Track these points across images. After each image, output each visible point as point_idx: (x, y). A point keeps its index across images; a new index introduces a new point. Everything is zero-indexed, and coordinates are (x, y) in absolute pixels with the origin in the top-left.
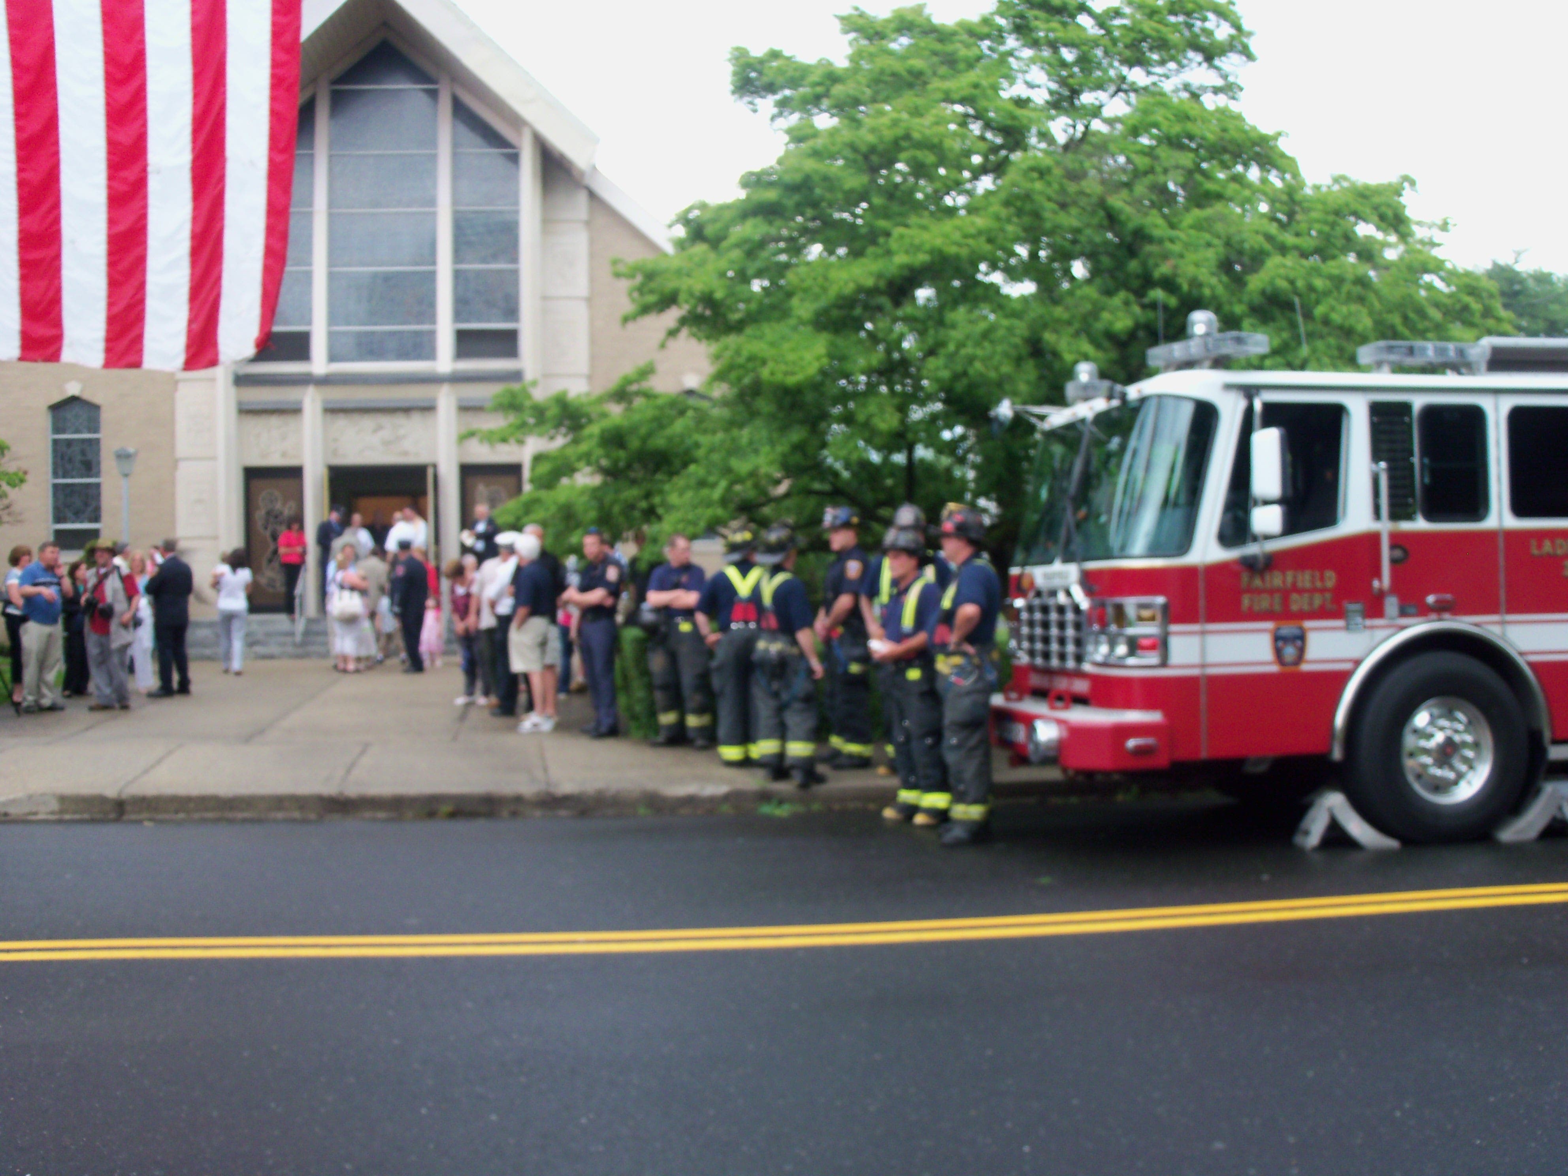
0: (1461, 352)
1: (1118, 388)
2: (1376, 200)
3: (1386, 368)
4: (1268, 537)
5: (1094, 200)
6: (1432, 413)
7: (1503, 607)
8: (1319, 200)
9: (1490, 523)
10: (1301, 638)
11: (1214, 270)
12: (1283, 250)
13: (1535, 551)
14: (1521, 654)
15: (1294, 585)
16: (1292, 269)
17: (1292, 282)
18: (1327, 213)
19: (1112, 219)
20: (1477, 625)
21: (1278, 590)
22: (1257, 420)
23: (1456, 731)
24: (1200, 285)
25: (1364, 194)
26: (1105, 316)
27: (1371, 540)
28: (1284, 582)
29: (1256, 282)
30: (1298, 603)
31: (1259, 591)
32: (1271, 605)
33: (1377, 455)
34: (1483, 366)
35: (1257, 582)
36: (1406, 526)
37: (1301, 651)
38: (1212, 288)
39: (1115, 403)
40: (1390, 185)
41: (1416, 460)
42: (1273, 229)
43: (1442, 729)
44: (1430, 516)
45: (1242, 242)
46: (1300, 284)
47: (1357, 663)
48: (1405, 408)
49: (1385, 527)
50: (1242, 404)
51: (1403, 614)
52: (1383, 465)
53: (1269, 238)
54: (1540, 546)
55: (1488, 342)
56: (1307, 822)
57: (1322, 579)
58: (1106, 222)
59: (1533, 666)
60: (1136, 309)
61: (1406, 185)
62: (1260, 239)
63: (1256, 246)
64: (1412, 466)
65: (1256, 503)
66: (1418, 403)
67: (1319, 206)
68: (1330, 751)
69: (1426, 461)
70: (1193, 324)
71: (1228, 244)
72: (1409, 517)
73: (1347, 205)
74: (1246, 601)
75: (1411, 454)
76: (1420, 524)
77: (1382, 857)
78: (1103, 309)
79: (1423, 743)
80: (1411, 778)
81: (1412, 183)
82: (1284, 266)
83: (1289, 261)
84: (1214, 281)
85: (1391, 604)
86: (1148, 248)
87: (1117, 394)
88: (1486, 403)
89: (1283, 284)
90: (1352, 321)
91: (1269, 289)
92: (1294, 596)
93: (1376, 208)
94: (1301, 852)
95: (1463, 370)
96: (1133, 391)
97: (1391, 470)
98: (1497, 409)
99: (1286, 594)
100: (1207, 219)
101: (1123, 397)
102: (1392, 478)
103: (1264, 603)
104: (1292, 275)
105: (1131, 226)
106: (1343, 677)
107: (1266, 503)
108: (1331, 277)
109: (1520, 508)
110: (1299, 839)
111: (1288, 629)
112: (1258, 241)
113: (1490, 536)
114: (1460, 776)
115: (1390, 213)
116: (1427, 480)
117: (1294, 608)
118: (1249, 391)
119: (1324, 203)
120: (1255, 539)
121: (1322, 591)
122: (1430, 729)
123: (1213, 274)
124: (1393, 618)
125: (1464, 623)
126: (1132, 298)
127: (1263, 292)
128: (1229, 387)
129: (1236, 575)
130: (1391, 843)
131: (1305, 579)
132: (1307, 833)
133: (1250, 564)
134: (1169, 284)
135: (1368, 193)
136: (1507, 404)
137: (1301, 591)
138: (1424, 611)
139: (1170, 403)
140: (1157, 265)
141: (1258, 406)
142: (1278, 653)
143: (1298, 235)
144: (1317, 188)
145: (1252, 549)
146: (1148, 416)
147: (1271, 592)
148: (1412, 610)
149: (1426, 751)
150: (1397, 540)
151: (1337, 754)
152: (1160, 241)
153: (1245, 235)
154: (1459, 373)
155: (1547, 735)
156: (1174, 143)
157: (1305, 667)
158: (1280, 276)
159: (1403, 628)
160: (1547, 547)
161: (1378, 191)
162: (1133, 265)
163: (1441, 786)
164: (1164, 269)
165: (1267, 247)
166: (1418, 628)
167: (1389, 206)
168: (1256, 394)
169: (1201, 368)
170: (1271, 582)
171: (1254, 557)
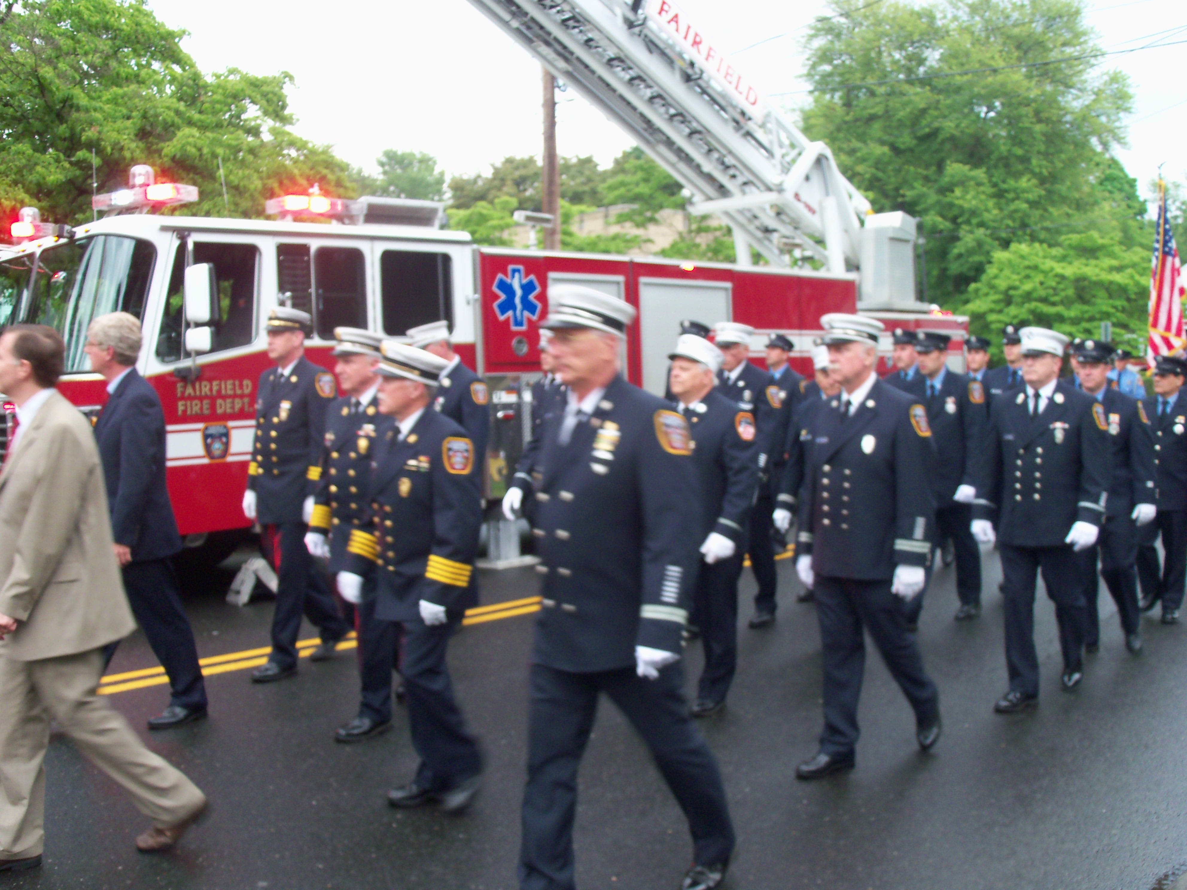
0: (346, 207)
1: (67, 227)
2: (265, 88)
3: (289, 218)
4: (199, 353)
6: (324, 253)
8: (219, 86)
10: (227, 435)
11: (132, 136)
12: (190, 123)
15: (219, 391)
16: (198, 138)
17: (200, 150)
18: (227, 97)
21: (206, 397)
22: (190, 257)
24: (122, 149)
25: (255, 84)
26: (39, 169)
28: (211, 390)
29: (170, 148)
30: (222, 407)
31: (190, 398)
32: (201, 409)
33: (282, 288)
34: (362, 218)
35: (189, 391)
37: (227, 445)
38: (132, 152)
39: (63, 241)
41: (313, 290)
42: (182, 106)
44: (322, 335)
45: (157, 116)
46: (205, 151)
48: (304, 249)
50: (177, 243)
52: (288, 294)
53: (178, 112)
55: (365, 201)
56: (236, 584)
57: (241, 386)
60: (67, 165)
61: (287, 79)
62: (172, 114)
63: (169, 120)
64: (310, 294)
65: (188, 325)
66: (315, 245)
67: (220, 91)
69: (321, 291)
70: (134, 176)
71: (144, 116)
73: (243, 90)
74: (180, 406)
75: (309, 286)
76: (316, 342)
78: (36, 164)
81: (291, 78)
82: (193, 136)
83: (195, 132)
84: (133, 145)
86: (76, 115)
87: (65, 234)
88: (364, 246)
89: (191, 150)
90: (245, 183)
91: (178, 154)
92: (219, 402)
93: (264, 95)
94: (235, 607)
95: (346, 221)
96: (80, 232)
97: (293, 296)
98: (372, 252)
99: (213, 400)
100: (123, 96)
101: (72, 235)
103: (195, 408)
104: (200, 143)
105: (59, 95)
107: (198, 325)
108: (229, 146)
109: (390, 328)
110: (231, 598)
111: (215, 428)
112: (169, 116)
115: (275, 99)
116: (321, 307)
117: (219, 411)
118: (182, 233)
119: (225, 89)
120: (188, 355)
121: (242, 396)
123: (132, 141)
126: (62, 156)
127: (173, 159)
128: (165, 229)
129: (174, 384)
131: (228, 386)
132: (238, 592)
133: (183, 376)
134: (93, 145)
135: (258, 83)
136: (381, 247)
137: (224, 398)
139: (113, 241)
140: (83, 130)
141: (190, 246)
142: (208, 447)
143: (201, 112)
144: (216, 76)
145: (185, 363)
146: (95, 252)
147: (201, 399)
152: (87, 111)
153: (160, 110)
154: (343, 223)
156: (93, 29)
157: (230, 459)
158: (189, 144)
161: (264, 82)
162: (63, 129)
164: (90, 134)
165: (177, 120)
167: (275, 94)
168: (189, 235)
169: (141, 213)
170: (201, 391)
171: (188, 370)
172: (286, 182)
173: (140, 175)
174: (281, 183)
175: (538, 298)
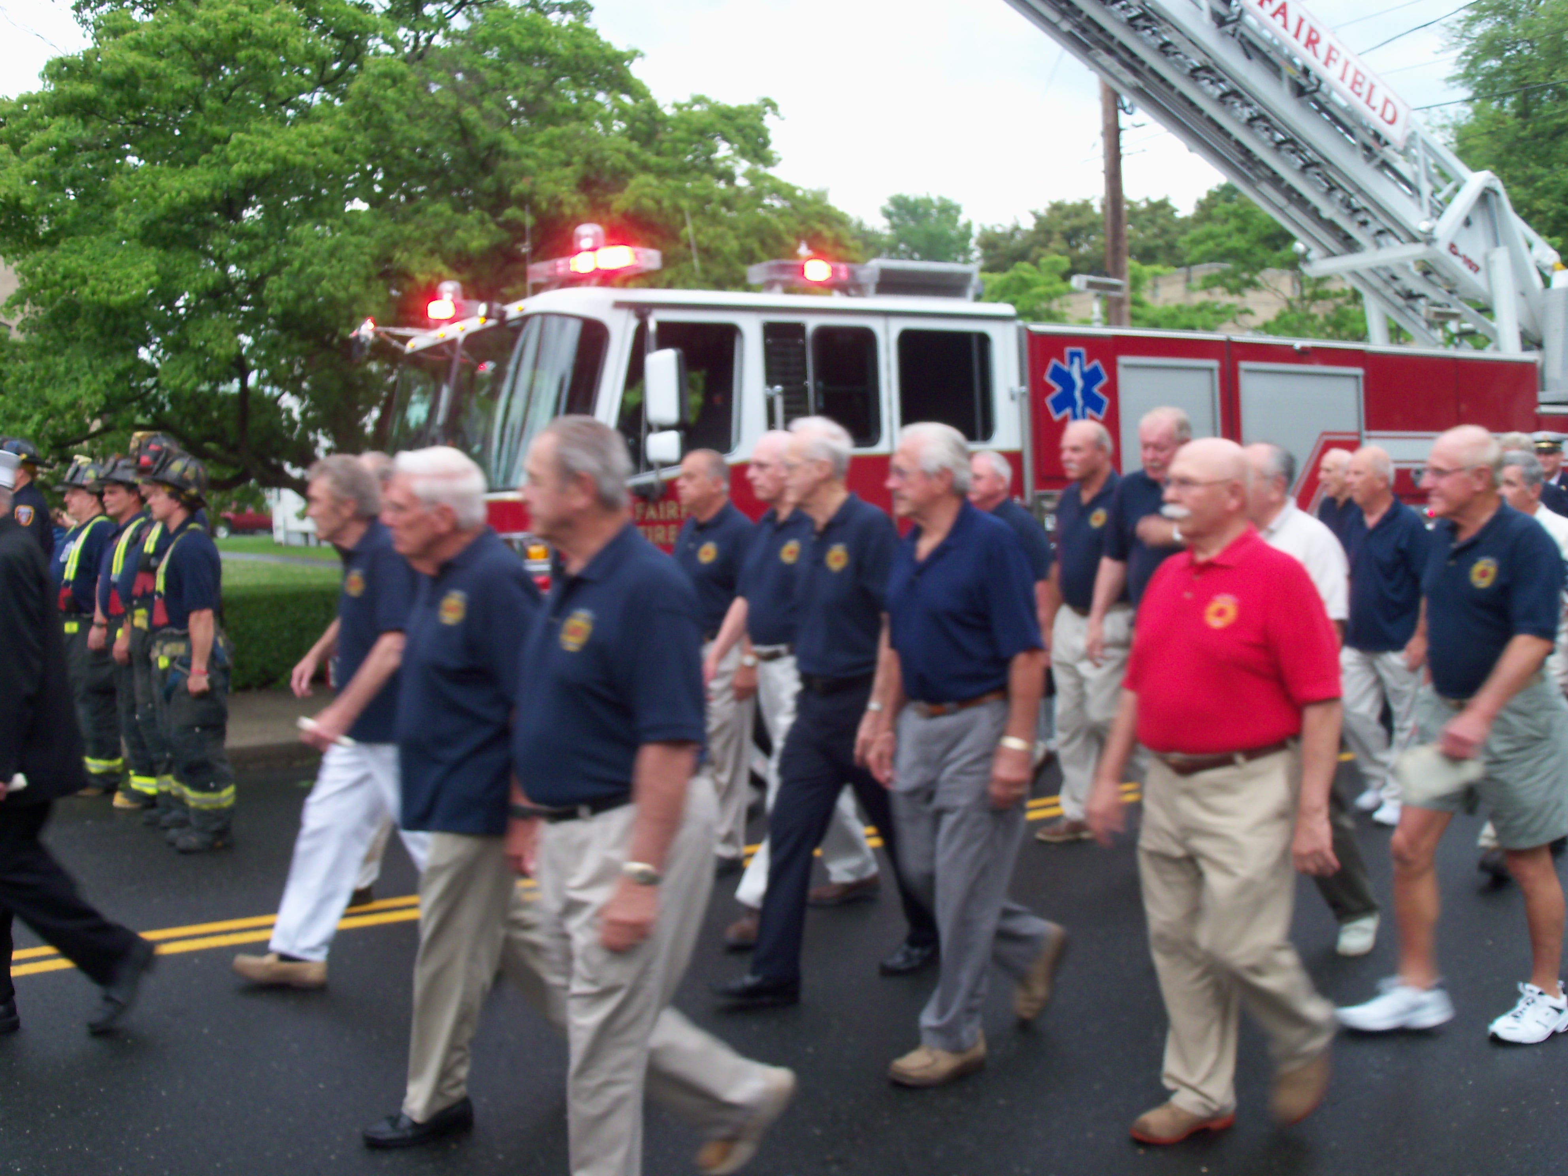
0: (852, 273)
1: (497, 306)
2: (741, 121)
3: (778, 288)
4: (665, 465)
5: (449, 111)
6: (825, 334)
8: (682, 120)
9: (882, 447)
11: (573, 188)
12: (645, 168)
16: (658, 188)
17: (659, 202)
18: (692, 133)
19: (465, 133)
21: (671, 522)
22: (652, 341)
24: (560, 204)
25: (728, 116)
26: (460, 233)
29: (621, 202)
31: (650, 523)
32: (665, 537)
33: (771, 379)
34: (872, 288)
35: (652, 513)
38: (573, 207)
39: (491, 323)
40: (752, 107)
41: (810, 383)
42: (634, 147)
45: (603, 160)
46: (666, 203)
48: (798, 329)
50: (634, 323)
52: (778, 388)
53: (630, 155)
55: (877, 264)
58: (457, 137)
60: (492, 227)
61: (768, 108)
62: (622, 157)
63: (619, 165)
64: (805, 390)
65: (650, 429)
66: (812, 323)
67: (684, 126)
69: (820, 384)
70: (580, 238)
71: (588, 162)
73: (712, 125)
75: (805, 377)
78: (456, 228)
81: (774, 106)
82: (650, 185)
83: (651, 179)
84: (574, 199)
86: (503, 164)
87: (494, 314)
88: (876, 325)
89: (648, 203)
90: (718, 243)
91: (632, 209)
93: (740, 130)
95: (852, 292)
96: (513, 310)
97: (785, 393)
98: (887, 332)
100: (561, 137)
101: (502, 315)
102: (786, 403)
103: (657, 535)
104: (659, 193)
105: (484, 140)
107: (663, 428)
108: (696, 197)
112: (619, 160)
115: (754, 134)
116: (821, 404)
118: (641, 310)
119: (688, 123)
120: (650, 466)
123: (573, 193)
126: (487, 216)
127: (625, 215)
128: (619, 305)
133: (646, 493)
134: (525, 201)
135: (731, 114)
136: (897, 326)
139: (555, 322)
140: (513, 182)
141: (652, 326)
143: (659, 154)
144: (678, 107)
145: (648, 477)
146: (530, 337)
147: (666, 523)
152: (517, 157)
153: (607, 153)
154: (848, 294)
156: (524, 57)
158: (645, 195)
161: (740, 112)
162: (488, 183)
164: (521, 187)
165: (629, 165)
167: (754, 128)
168: (649, 313)
169: (588, 285)
170: (666, 513)
171: (650, 487)
172: (770, 241)
173: (587, 236)
174: (763, 243)
175: (1104, 390)
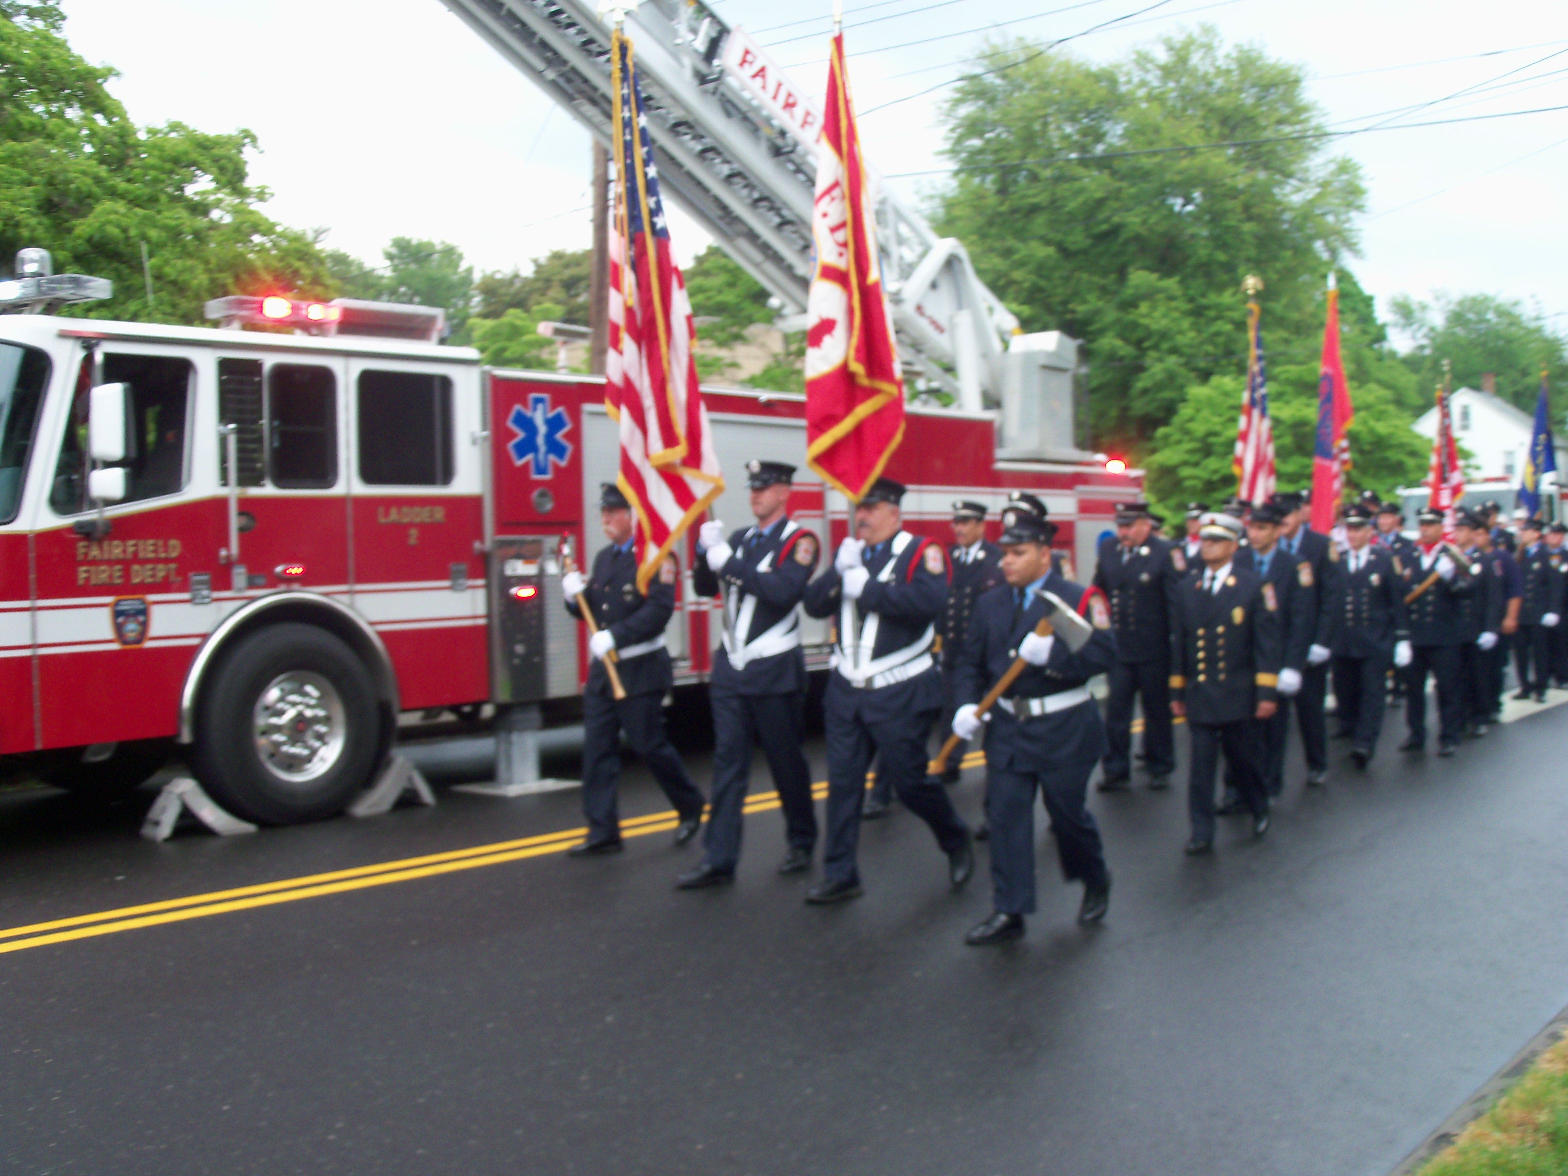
2: (216, 152)
3: (236, 324)
4: (109, 502)
6: (282, 373)
7: (352, 575)
8: (155, 146)
9: (338, 490)
10: (144, 612)
11: (33, 209)
12: (114, 194)
13: (382, 520)
14: (372, 624)
15: (135, 554)
16: (124, 215)
17: (125, 230)
18: (165, 160)
20: (326, 594)
21: (118, 562)
22: (98, 374)
23: (308, 706)
25: (204, 145)
27: (218, 506)
28: (124, 551)
29: (84, 227)
30: (140, 574)
31: (94, 562)
32: (111, 576)
33: (224, 416)
34: (334, 328)
35: (95, 552)
36: (254, 492)
37: (145, 625)
38: (33, 230)
40: (230, 138)
41: (265, 422)
42: (103, 171)
43: (294, 704)
44: (279, 482)
45: (68, 182)
46: (133, 232)
47: (205, 637)
48: (255, 367)
49: (232, 492)
50: (81, 354)
51: (252, 586)
52: (232, 426)
53: (98, 180)
54: (387, 514)
55: (340, 305)
56: (154, 813)
57: (166, 548)
59: (383, 635)
61: (248, 140)
62: (89, 181)
63: (84, 189)
64: (262, 427)
65: (94, 466)
66: (269, 361)
68: (178, 734)
69: (276, 423)
70: (23, 262)
71: (51, 182)
72: (257, 482)
73: (186, 153)
74: (82, 573)
75: (260, 416)
76: (268, 490)
77: (239, 842)
79: (274, 720)
80: (263, 757)
81: (254, 139)
82: (116, 213)
83: (121, 206)
84: (33, 221)
85: (240, 575)
88: (335, 365)
89: (113, 231)
90: (186, 276)
91: (97, 237)
92: (136, 567)
93: (216, 160)
94: (151, 843)
95: (314, 331)
97: (239, 431)
99: (126, 564)
100: (22, 153)
102: (240, 441)
103: (102, 575)
104: (125, 222)
106: (190, 653)
107: (109, 464)
108: (165, 228)
109: (369, 474)
110: (147, 831)
111: (129, 604)
112: (84, 184)
113: (339, 502)
114: (314, 752)
115: (230, 166)
116: (276, 444)
117: (136, 580)
118: (89, 343)
119: (161, 149)
120: (93, 504)
121: (167, 561)
122: (280, 705)
123: (33, 215)
124: (240, 590)
125: (312, 594)
127: (89, 240)
128: (64, 335)
129: (72, 544)
130: (248, 828)
131: (148, 548)
132: (157, 823)
133: (87, 532)
135: (208, 144)
136: (358, 366)
137: (144, 562)
138: (274, 582)
141: (99, 358)
142: (119, 628)
143: (129, 181)
144: (152, 132)
145: (89, 516)
147: (110, 563)
148: (261, 581)
149: (278, 729)
150: (247, 506)
151: (186, 737)
153: (72, 175)
154: (311, 334)
155: (396, 704)
157: (149, 644)
158: (110, 222)
159: (253, 599)
160: (394, 515)
161: (217, 142)
163: (294, 764)
165: (96, 190)
166: (267, 599)
167: (230, 159)
168: (97, 345)
169: (31, 313)
170: (110, 552)
171: (92, 524)
172: (244, 277)
173: (31, 261)
174: (237, 278)
